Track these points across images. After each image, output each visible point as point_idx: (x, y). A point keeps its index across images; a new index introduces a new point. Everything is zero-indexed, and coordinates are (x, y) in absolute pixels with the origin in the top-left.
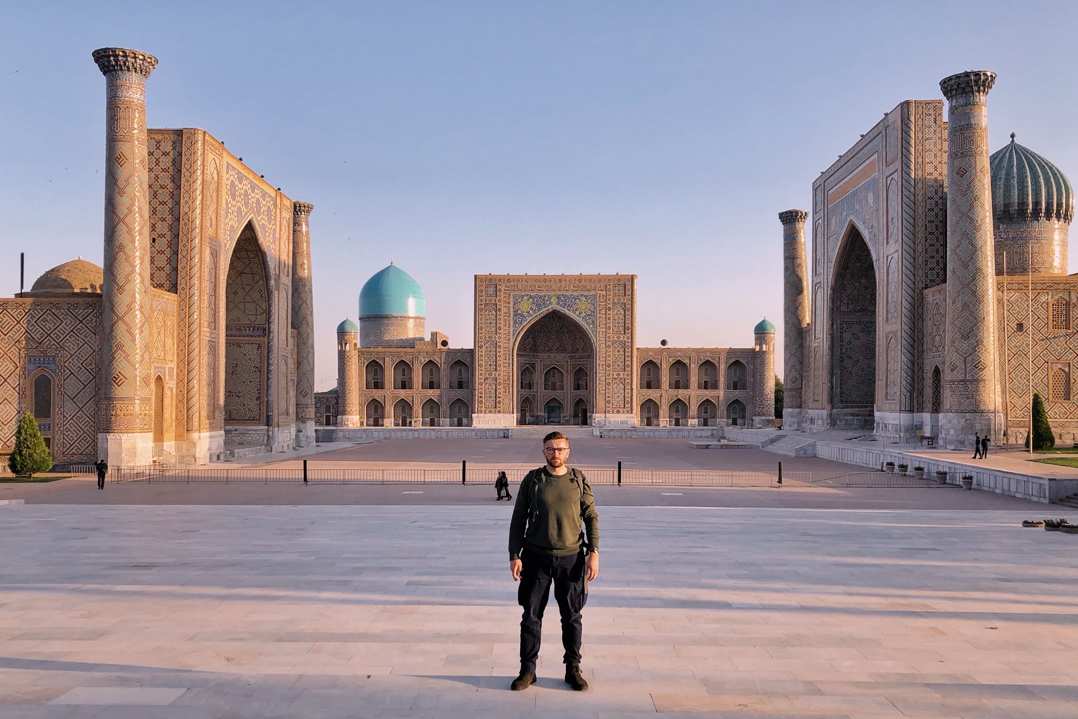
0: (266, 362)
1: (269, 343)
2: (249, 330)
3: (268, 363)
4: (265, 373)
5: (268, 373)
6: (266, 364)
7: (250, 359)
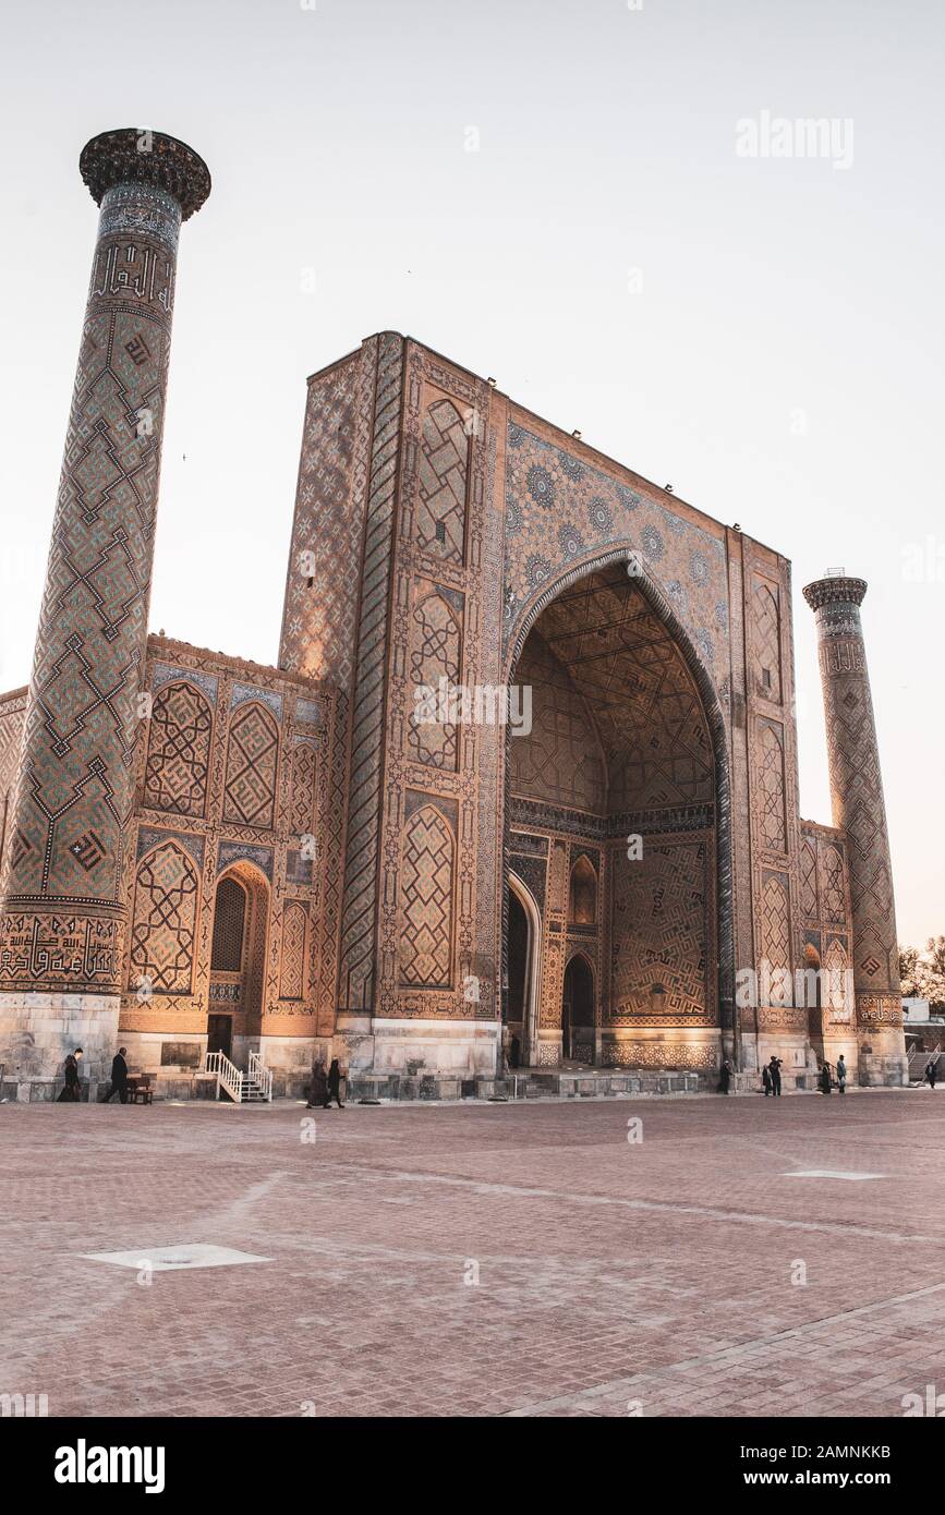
0: (715, 880)
1: (719, 839)
2: (683, 815)
3: (719, 883)
4: (714, 906)
5: (719, 906)
6: (714, 886)
7: (685, 878)
